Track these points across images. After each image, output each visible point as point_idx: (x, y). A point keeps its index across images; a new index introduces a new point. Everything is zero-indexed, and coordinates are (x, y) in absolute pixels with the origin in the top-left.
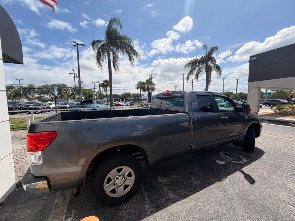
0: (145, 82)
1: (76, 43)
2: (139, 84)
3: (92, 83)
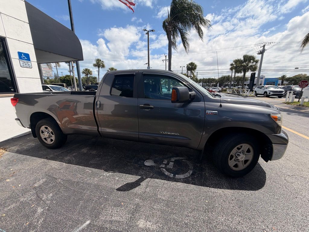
2: (234, 63)
3: (181, 67)
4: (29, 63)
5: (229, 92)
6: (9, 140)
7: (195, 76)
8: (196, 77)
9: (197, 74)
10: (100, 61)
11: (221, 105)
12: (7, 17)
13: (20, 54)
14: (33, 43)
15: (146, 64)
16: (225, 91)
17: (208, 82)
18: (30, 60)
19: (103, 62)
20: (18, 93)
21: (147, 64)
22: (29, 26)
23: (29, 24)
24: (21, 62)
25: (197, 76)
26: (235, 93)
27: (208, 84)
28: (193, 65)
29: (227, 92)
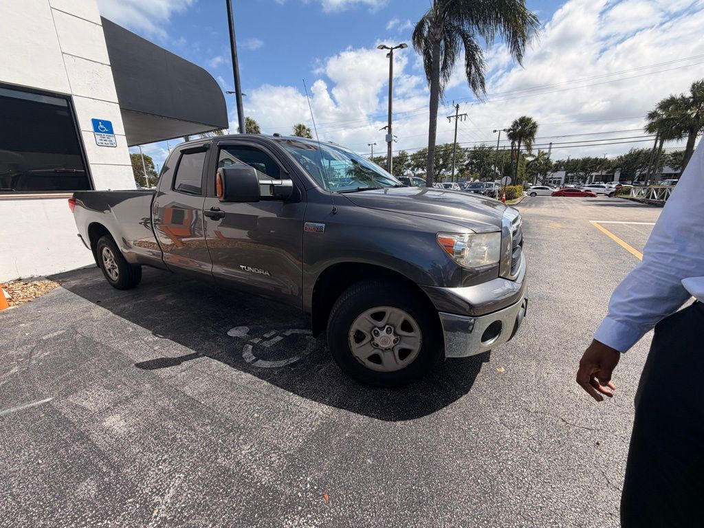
0: (688, 94)
1: (388, 48)
3: (495, 131)
4: (112, 139)
5: (635, 196)
6: (78, 270)
7: (546, 154)
8: (546, 156)
9: (550, 148)
10: (304, 128)
11: (334, 210)
12: (71, 59)
13: (95, 123)
14: (117, 102)
15: (385, 128)
16: (628, 192)
17: (583, 169)
18: (112, 133)
19: (309, 130)
20: (93, 189)
21: (387, 128)
22: (110, 69)
23: (110, 67)
24: (97, 137)
25: (549, 153)
26: (653, 197)
27: (581, 174)
28: (526, 125)
29: (630, 196)
